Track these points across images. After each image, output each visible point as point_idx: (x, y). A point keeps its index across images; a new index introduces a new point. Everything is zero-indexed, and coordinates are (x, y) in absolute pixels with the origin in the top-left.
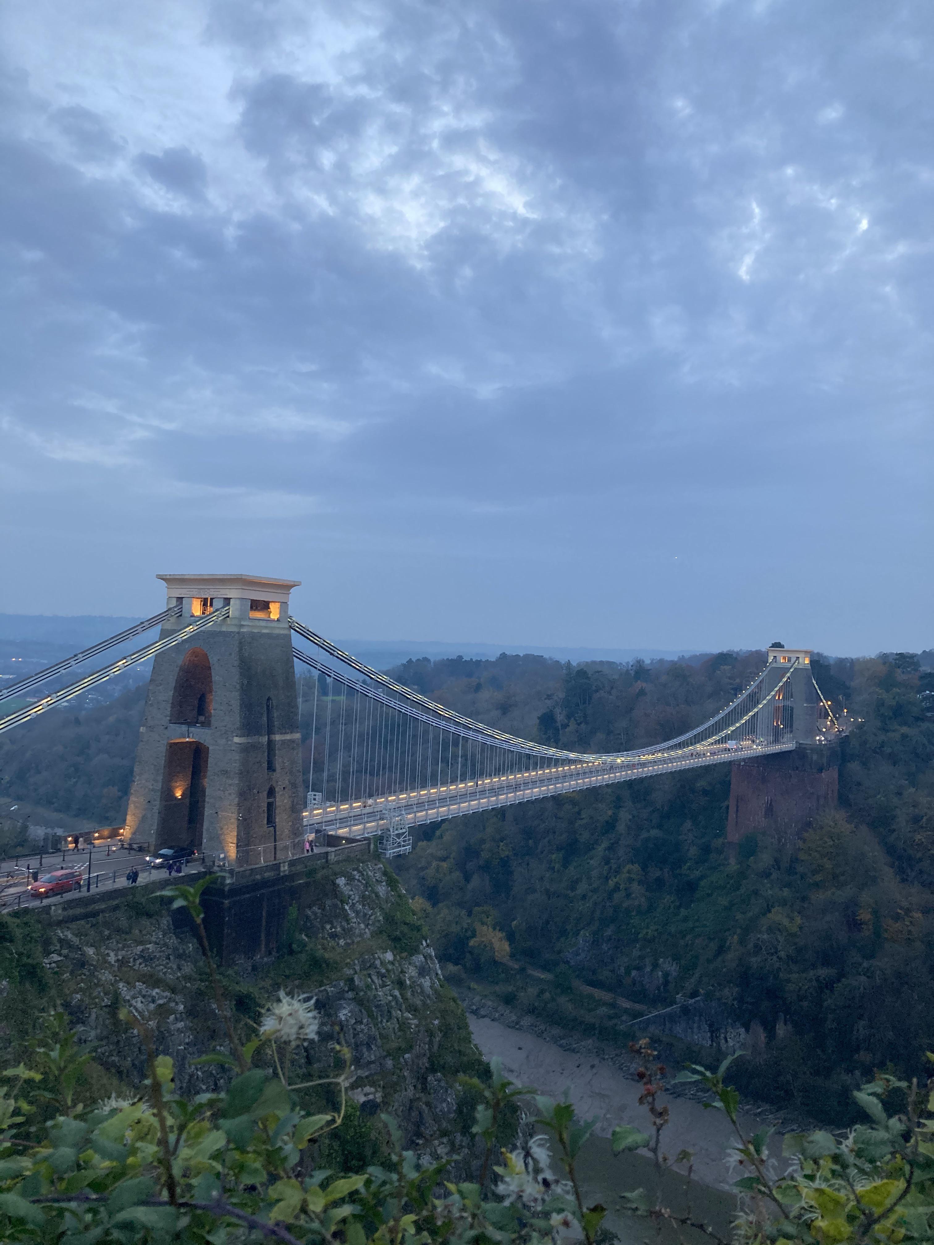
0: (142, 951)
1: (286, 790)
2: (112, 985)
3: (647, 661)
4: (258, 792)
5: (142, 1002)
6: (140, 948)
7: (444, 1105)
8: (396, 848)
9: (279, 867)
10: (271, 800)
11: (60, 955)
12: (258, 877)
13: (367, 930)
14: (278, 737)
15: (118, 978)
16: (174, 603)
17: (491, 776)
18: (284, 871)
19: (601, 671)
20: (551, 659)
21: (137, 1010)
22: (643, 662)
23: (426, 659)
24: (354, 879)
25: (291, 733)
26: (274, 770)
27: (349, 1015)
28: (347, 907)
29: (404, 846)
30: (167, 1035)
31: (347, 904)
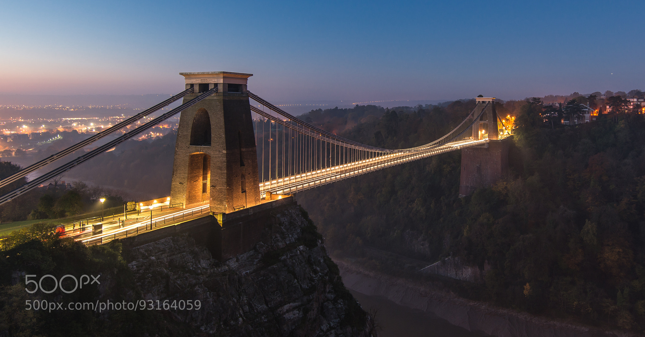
1: (250, 174)
3: (424, 106)
4: (237, 176)
9: (249, 211)
10: (243, 179)
12: (238, 216)
14: (245, 150)
16: (189, 87)
17: (354, 161)
19: (403, 111)
20: (379, 107)
22: (422, 106)
23: (320, 110)
24: (285, 214)
25: (252, 147)
26: (244, 165)
31: (282, 226)
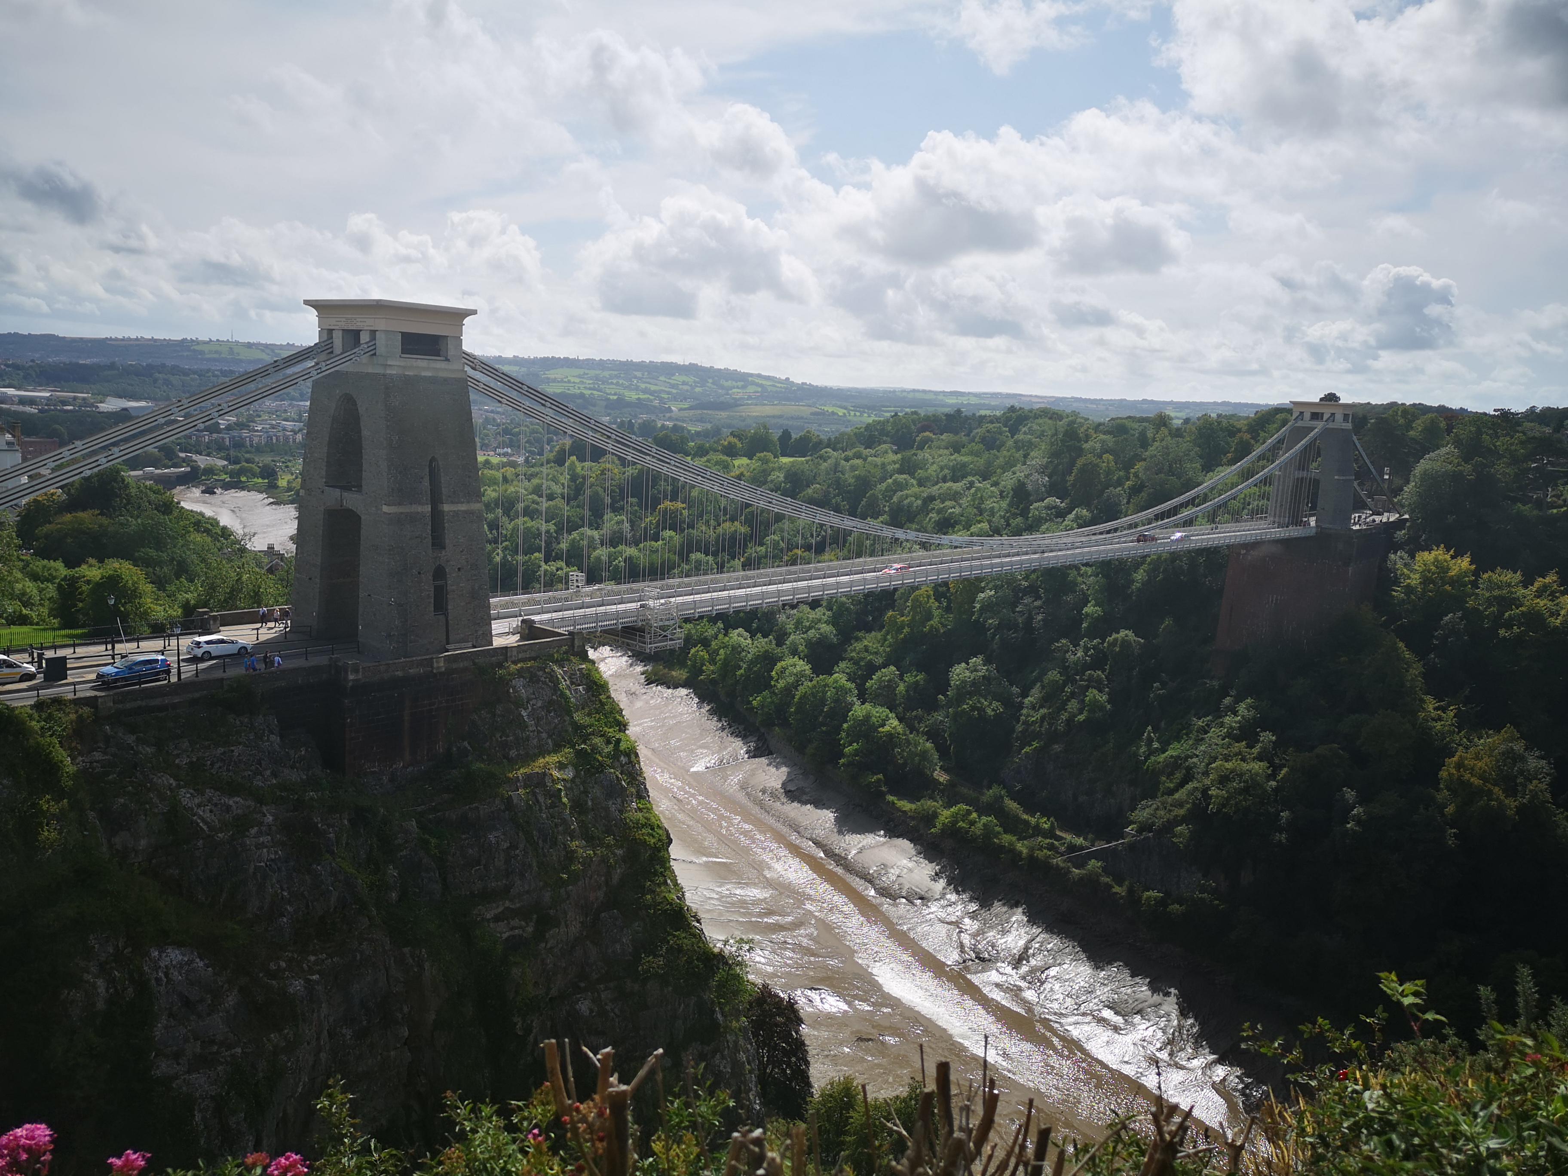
0: (224, 753)
1: (462, 571)
2: (171, 790)
4: (419, 573)
5: (211, 811)
6: (221, 750)
7: (618, 946)
8: (660, 642)
9: (433, 663)
10: (439, 583)
11: (105, 753)
12: (400, 673)
13: (550, 741)
14: (446, 508)
15: (182, 783)
18: (438, 668)
21: (203, 820)
24: (538, 681)
25: (468, 502)
26: (443, 547)
27: (502, 837)
28: (524, 713)
29: (671, 640)
30: (240, 849)
31: (525, 709)
